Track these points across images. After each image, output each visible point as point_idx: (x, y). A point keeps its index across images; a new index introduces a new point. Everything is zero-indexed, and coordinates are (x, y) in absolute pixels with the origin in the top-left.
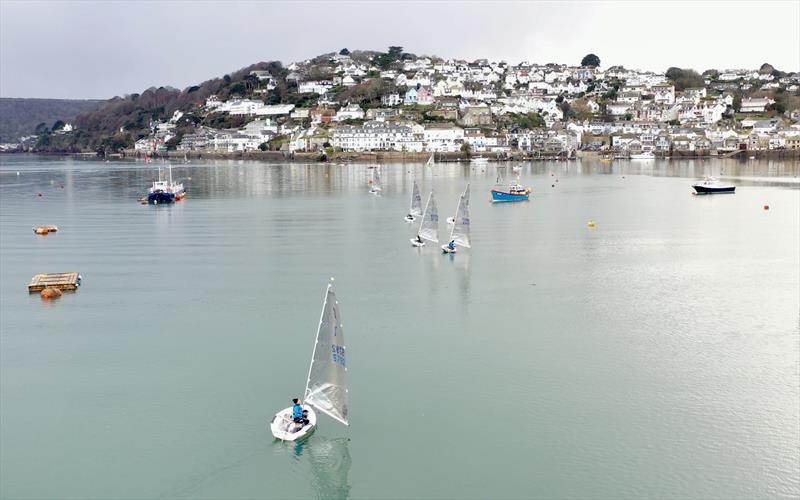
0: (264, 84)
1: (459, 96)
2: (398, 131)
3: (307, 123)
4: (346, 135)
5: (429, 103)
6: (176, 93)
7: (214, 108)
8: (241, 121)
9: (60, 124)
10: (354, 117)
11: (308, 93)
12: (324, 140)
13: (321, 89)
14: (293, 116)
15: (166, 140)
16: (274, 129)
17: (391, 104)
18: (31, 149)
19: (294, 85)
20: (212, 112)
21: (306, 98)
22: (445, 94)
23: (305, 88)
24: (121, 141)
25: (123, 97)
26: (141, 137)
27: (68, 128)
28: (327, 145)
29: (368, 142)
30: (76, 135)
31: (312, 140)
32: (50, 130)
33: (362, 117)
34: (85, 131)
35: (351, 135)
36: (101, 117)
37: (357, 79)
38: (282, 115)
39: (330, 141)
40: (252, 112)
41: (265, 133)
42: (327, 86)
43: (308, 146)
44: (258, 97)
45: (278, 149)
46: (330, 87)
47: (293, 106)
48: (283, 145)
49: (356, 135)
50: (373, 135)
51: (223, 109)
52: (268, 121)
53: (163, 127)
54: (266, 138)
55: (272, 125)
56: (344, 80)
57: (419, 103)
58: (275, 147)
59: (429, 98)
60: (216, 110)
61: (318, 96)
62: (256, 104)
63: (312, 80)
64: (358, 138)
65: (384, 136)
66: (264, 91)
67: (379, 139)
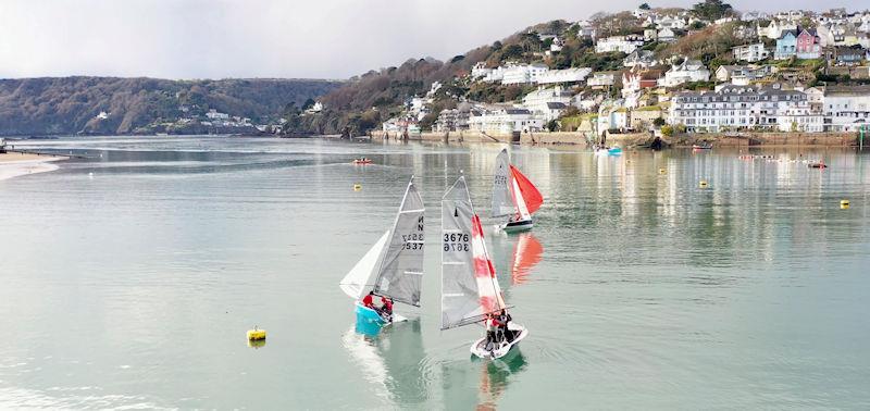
0: (547, 45)
1: (859, 46)
2: (782, 98)
3: (615, 91)
4: (692, 106)
5: (817, 56)
6: (438, 65)
7: (481, 77)
8: (518, 92)
9: (311, 103)
10: (695, 80)
11: (609, 53)
12: (655, 115)
13: (628, 47)
14: (590, 82)
15: (420, 118)
16: (566, 100)
17: (750, 58)
18: (279, 131)
19: (590, 43)
20: (479, 82)
21: (608, 59)
22: (835, 44)
23: (605, 46)
24: (369, 120)
25: (379, 71)
26: (393, 115)
27: (318, 107)
28: (659, 122)
29: (729, 117)
30: (326, 114)
31: (634, 115)
32: (300, 110)
33: (707, 80)
34: (336, 110)
35: (700, 106)
36: (353, 94)
37: (679, 33)
38: (574, 83)
39: (665, 116)
40: (532, 80)
41: (552, 106)
42: (637, 43)
43: (628, 124)
44: (540, 61)
45: (575, 129)
46: (641, 43)
47: (590, 70)
48: (584, 122)
49: (710, 106)
50: (738, 105)
51: (495, 78)
52: (558, 90)
53: (417, 103)
54: (556, 114)
55: (563, 95)
56: (660, 34)
57: (800, 56)
58: (570, 126)
59: (817, 48)
60: (485, 79)
61: (625, 55)
62: (538, 70)
63: (615, 34)
64: (714, 109)
65: (758, 107)
66: (548, 53)
67: (748, 112)
